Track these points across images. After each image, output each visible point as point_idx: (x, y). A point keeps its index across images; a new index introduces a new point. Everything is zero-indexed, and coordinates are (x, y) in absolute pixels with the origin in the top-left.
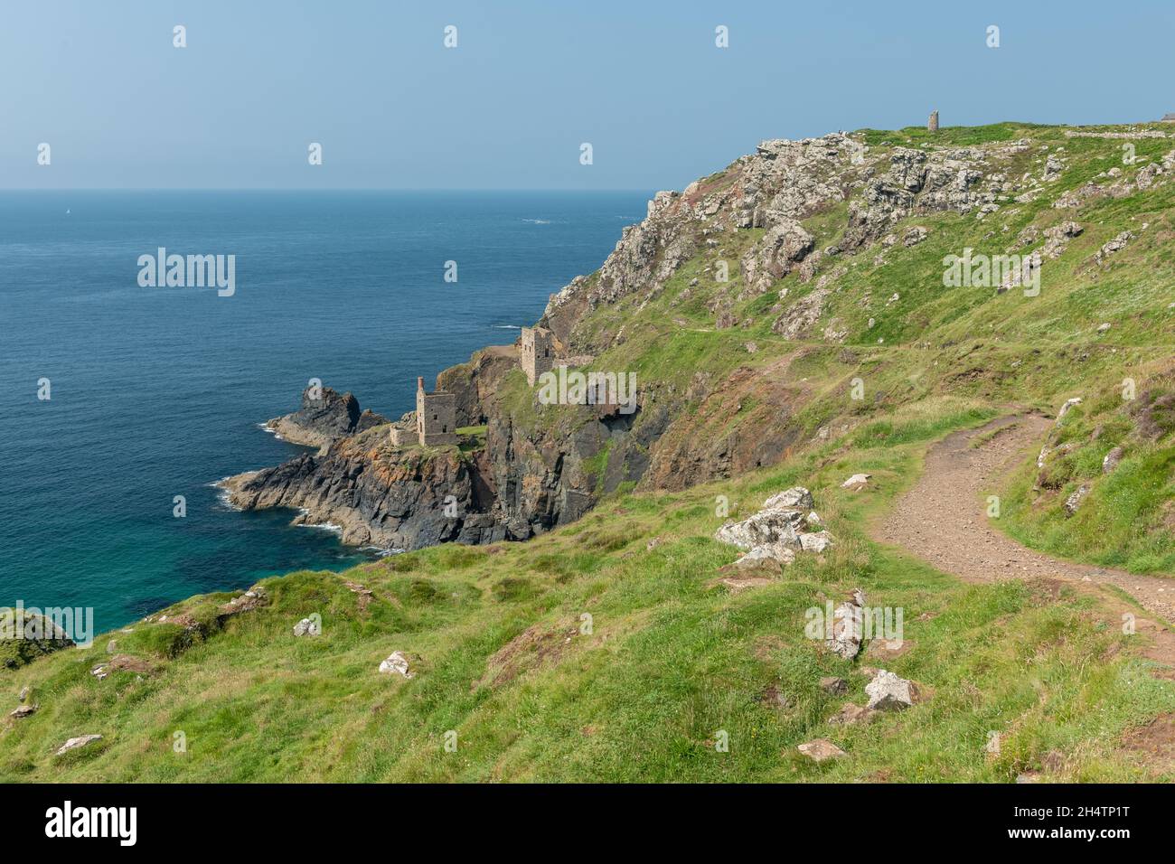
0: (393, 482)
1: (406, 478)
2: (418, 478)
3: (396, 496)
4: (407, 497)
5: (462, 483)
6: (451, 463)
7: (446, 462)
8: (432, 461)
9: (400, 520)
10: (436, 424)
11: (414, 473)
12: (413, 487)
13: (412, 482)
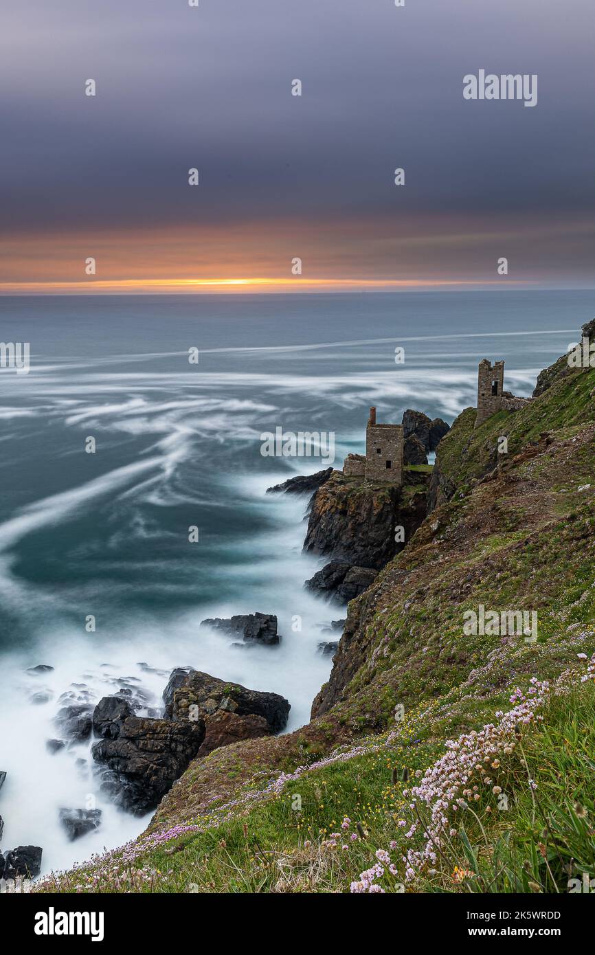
0: (325, 512)
1: (333, 510)
2: (344, 513)
3: (322, 527)
4: (331, 531)
5: (382, 526)
6: (375, 503)
7: (372, 501)
8: (360, 496)
9: (322, 551)
10: (380, 458)
11: (340, 507)
12: (338, 521)
13: (337, 516)
